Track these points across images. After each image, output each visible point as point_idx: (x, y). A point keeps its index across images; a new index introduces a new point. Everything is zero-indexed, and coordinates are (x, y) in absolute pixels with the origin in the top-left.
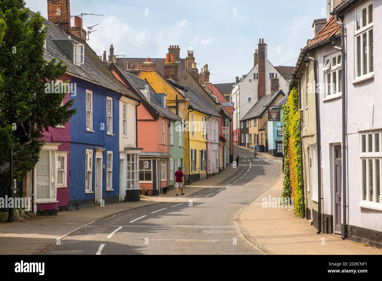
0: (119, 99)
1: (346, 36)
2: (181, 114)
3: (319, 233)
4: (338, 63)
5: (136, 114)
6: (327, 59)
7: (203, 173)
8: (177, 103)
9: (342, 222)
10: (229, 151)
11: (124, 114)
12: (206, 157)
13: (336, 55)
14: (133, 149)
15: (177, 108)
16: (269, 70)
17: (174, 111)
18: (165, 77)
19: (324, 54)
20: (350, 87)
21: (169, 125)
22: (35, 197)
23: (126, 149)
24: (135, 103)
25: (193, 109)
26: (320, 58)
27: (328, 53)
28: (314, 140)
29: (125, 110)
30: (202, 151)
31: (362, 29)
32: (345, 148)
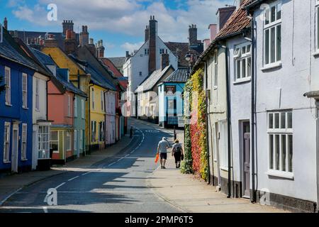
0: (32, 75)
1: (256, 29)
2: (83, 89)
3: (229, 197)
4: (248, 51)
5: (47, 89)
6: (237, 47)
7: (101, 143)
8: (79, 78)
9: (251, 188)
10: (123, 123)
11: (37, 89)
12: (104, 128)
13: (246, 45)
14: (44, 121)
15: (78, 81)
16: (159, 46)
17: (76, 85)
18: (66, 53)
19: (235, 43)
20: (259, 74)
21: (74, 99)
23: (38, 121)
24: (46, 78)
25: (94, 84)
26: (230, 45)
27: (239, 43)
28: (224, 117)
29: (37, 85)
30: (101, 123)
31: (271, 24)
32: (253, 124)
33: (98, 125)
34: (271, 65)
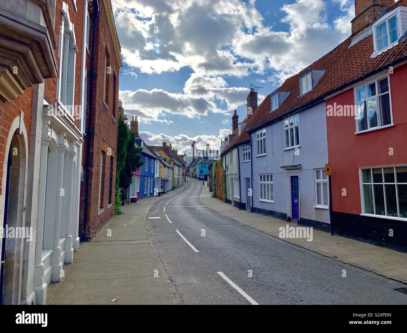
0: (155, 160)
1: (252, 141)
2: (172, 166)
4: (249, 150)
5: (160, 166)
8: (170, 161)
9: (251, 206)
11: (156, 166)
13: (248, 147)
17: (169, 164)
18: (165, 153)
19: (242, 147)
20: (254, 159)
21: (169, 170)
22: (130, 196)
23: (157, 178)
24: (160, 161)
25: (175, 164)
26: (240, 148)
28: (237, 177)
29: (157, 164)
31: (260, 138)
32: (252, 179)
33: (176, 179)
34: (260, 155)
